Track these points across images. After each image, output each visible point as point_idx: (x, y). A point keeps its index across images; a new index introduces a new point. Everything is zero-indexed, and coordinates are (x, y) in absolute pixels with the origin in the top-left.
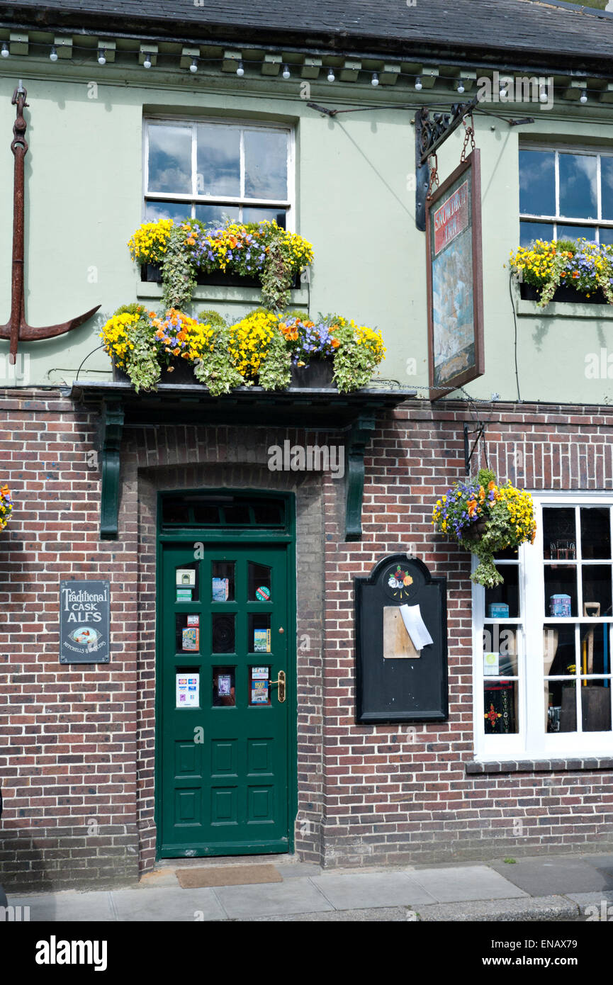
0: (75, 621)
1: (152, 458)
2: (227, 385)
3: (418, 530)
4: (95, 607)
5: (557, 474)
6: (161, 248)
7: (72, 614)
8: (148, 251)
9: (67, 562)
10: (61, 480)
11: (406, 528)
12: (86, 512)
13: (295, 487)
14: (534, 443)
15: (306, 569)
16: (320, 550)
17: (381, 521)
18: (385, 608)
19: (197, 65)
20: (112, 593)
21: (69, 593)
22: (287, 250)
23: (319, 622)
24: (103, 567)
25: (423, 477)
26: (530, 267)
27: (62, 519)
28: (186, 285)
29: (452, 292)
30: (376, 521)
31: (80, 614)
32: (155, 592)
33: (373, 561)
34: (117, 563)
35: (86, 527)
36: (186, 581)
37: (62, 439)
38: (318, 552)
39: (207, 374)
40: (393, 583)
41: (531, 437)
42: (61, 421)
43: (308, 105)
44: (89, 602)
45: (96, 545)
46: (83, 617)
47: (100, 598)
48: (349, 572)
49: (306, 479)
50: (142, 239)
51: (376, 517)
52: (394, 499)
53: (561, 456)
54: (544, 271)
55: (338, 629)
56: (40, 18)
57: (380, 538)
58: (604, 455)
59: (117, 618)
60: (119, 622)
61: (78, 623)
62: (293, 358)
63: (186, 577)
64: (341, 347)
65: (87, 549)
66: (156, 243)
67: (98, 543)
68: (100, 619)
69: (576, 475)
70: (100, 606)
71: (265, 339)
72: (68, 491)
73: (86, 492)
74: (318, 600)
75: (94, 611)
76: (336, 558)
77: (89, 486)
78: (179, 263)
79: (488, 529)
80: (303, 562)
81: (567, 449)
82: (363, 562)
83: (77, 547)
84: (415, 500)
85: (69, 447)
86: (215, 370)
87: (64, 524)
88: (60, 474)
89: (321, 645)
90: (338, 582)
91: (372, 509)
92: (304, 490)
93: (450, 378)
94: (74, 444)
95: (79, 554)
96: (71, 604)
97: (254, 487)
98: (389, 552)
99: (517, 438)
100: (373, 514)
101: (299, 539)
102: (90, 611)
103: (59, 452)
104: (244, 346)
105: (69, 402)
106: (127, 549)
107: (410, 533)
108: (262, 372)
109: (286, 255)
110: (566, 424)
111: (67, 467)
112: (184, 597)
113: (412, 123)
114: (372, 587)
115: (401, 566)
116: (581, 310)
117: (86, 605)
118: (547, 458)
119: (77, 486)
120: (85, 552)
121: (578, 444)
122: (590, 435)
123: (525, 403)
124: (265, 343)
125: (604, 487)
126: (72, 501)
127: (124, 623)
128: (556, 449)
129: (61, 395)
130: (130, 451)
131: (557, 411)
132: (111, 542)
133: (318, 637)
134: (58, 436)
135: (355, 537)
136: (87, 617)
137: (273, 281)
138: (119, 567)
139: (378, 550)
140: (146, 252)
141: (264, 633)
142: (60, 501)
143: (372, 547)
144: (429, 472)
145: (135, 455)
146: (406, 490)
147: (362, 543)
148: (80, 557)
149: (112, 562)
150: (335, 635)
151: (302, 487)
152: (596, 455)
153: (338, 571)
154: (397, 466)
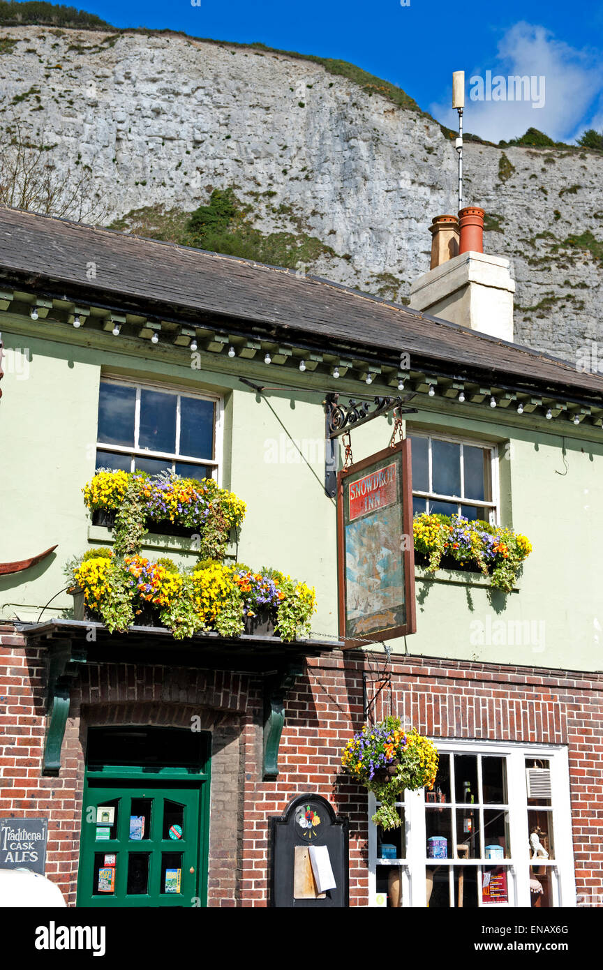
0: (12, 861)
1: (93, 695)
2: (192, 630)
3: (324, 772)
4: (32, 846)
5: (437, 723)
6: (119, 497)
7: (10, 854)
8: (106, 499)
9: (8, 799)
10: (8, 714)
11: (313, 770)
12: (29, 747)
13: (212, 726)
14: (419, 693)
15: (221, 807)
16: (236, 789)
17: (293, 762)
18: (296, 848)
19: (159, 337)
20: (49, 831)
21: (8, 831)
22: (227, 508)
23: (233, 863)
24: (42, 805)
25: (329, 721)
26: (421, 536)
27: (6, 754)
28: (140, 533)
29: (374, 556)
30: (289, 762)
31: (17, 853)
32: (80, 831)
33: (286, 801)
34: (56, 800)
35: (29, 763)
36: (105, 819)
37: (12, 673)
38: (234, 791)
39: (173, 618)
40: (303, 823)
41: (416, 688)
42: (12, 656)
43: (241, 380)
44: (27, 841)
45: (37, 781)
46: (20, 858)
47: (37, 837)
48: (264, 812)
49: (224, 718)
50: (102, 487)
51: (289, 758)
52: (304, 741)
53: (440, 705)
54: (432, 541)
55: (254, 869)
56: (30, 282)
57: (292, 778)
58: (474, 707)
59: (52, 857)
60: (54, 862)
61: (15, 863)
62: (245, 607)
63: (106, 814)
64: (285, 599)
65: (29, 785)
66: (116, 491)
67: (39, 779)
68: (36, 858)
69: (453, 725)
70: (38, 845)
71: (226, 589)
72: (14, 726)
73: (31, 727)
74: (232, 839)
75: (31, 851)
76: (254, 797)
77: (34, 721)
78: (135, 512)
79: (399, 772)
80: (218, 801)
81: (445, 700)
82: (277, 802)
83: (19, 783)
84: (321, 742)
85: (18, 682)
86: (181, 615)
87: (8, 759)
88: (7, 709)
89: (235, 885)
90: (255, 821)
91: (286, 751)
92: (222, 730)
93: (369, 632)
94: (23, 678)
95: (20, 791)
96: (9, 843)
97: (175, 725)
98: (300, 792)
99: (405, 687)
100: (287, 755)
101: (214, 778)
102: (27, 850)
103: (8, 686)
104: (206, 594)
105: (22, 637)
106: (66, 786)
107: (318, 774)
108: (219, 619)
109: (226, 511)
110: (444, 677)
111: (14, 701)
112: (103, 835)
113: (323, 404)
114: (284, 827)
115: (311, 806)
116: (455, 577)
117: (24, 845)
118: (430, 707)
119: (23, 721)
120: (26, 789)
121: (454, 695)
122: (463, 688)
123: (411, 656)
124: (224, 592)
125: (475, 736)
126: (17, 736)
127: (58, 863)
128: (436, 698)
129: (15, 630)
130: (75, 687)
131: (438, 665)
132: (52, 778)
133: (231, 877)
134: (8, 670)
135: (270, 777)
136: (24, 856)
137: (213, 534)
138: (57, 804)
139: (290, 790)
140: (105, 500)
141: (175, 873)
142: (6, 735)
143: (284, 787)
144: (333, 716)
145: (79, 692)
146: (315, 733)
147: (277, 783)
148: (21, 793)
149: (51, 799)
150: (251, 875)
151: (219, 726)
152: (468, 706)
153: (255, 811)
154: (307, 710)
